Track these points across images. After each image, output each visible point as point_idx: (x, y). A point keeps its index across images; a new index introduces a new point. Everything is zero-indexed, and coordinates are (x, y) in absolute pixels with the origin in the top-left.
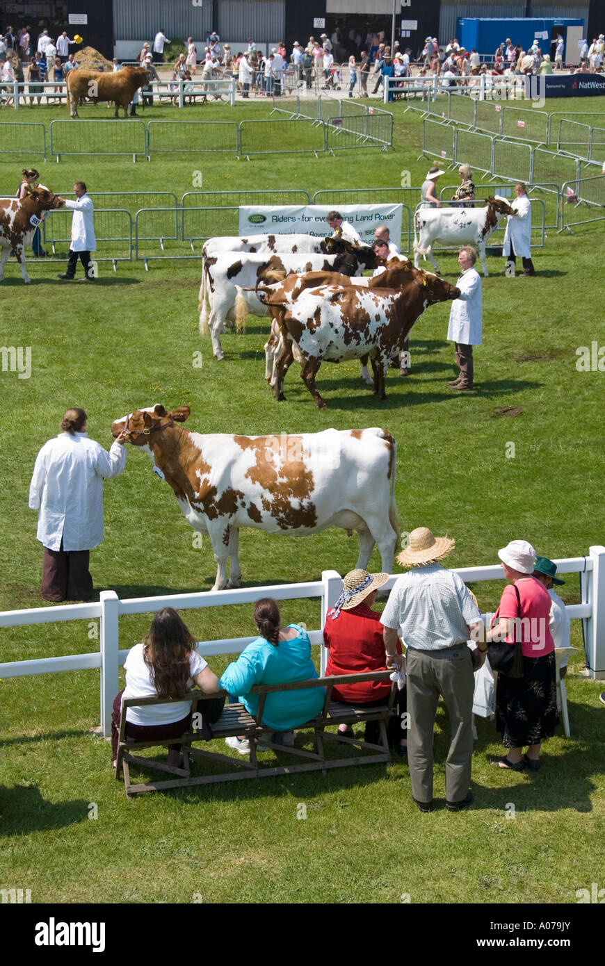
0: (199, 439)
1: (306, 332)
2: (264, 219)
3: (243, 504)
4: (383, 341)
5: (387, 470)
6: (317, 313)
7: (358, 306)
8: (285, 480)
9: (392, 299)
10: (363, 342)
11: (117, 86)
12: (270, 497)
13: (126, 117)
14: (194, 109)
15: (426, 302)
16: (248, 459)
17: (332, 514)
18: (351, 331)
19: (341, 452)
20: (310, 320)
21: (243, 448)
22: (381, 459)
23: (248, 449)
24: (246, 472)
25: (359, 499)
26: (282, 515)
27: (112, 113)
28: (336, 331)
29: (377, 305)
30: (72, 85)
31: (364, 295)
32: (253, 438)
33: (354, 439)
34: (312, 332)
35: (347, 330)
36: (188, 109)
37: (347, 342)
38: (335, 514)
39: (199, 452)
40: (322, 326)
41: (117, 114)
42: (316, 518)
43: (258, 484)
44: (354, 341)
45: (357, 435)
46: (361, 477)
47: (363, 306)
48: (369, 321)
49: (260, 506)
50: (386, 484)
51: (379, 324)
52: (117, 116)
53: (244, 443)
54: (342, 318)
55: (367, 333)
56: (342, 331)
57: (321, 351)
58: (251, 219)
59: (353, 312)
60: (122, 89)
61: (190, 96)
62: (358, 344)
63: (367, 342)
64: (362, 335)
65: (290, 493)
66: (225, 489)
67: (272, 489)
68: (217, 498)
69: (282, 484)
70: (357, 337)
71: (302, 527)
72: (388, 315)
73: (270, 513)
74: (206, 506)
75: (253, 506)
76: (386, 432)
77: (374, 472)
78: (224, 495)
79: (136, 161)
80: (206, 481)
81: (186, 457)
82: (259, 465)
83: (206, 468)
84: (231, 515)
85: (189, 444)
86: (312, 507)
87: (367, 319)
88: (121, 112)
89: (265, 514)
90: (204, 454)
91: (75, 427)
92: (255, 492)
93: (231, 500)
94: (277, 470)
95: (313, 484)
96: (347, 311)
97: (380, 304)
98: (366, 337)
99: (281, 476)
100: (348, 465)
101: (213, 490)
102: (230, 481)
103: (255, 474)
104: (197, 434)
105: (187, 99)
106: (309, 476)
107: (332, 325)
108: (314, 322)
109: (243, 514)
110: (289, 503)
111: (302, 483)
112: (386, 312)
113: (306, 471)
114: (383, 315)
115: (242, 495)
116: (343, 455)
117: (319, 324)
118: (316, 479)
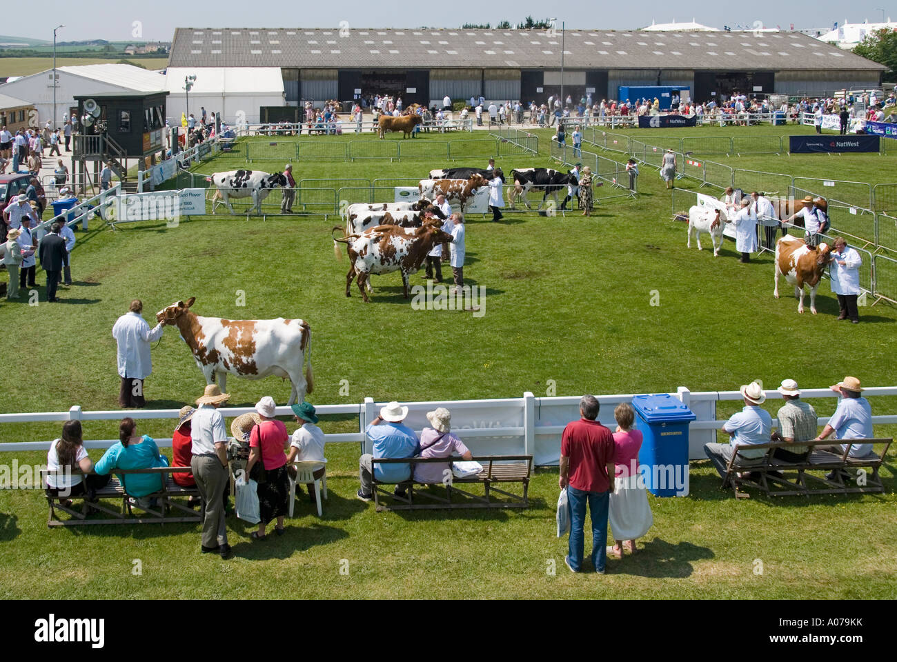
0: (202, 320)
1: (359, 257)
2: (409, 194)
3: (221, 359)
4: (404, 264)
5: (300, 344)
6: (366, 247)
7: (390, 244)
8: (240, 346)
9: (412, 241)
10: (392, 263)
11: (404, 123)
12: (233, 356)
13: (409, 138)
14: (450, 134)
15: (434, 243)
16: (225, 332)
17: (267, 368)
18: (384, 257)
19: (272, 331)
20: (361, 251)
21: (224, 327)
22: (296, 338)
23: (226, 327)
24: (222, 340)
25: (283, 359)
26: (238, 366)
27: (402, 137)
28: (376, 258)
29: (402, 243)
30: (381, 123)
31: (395, 238)
32: (231, 321)
33: (285, 325)
34: (362, 258)
35: (382, 257)
36: (446, 135)
37: (382, 263)
38: (269, 368)
39: (201, 327)
40: (368, 254)
41: (404, 137)
42: (257, 369)
43: (227, 347)
44: (386, 263)
45: (287, 323)
46: (283, 348)
47: (393, 244)
48: (396, 252)
49: (228, 361)
50: (299, 352)
51: (402, 254)
52: (404, 138)
53: (225, 323)
54: (380, 251)
55: (394, 259)
56: (379, 257)
57: (367, 269)
58: (401, 194)
59: (386, 247)
60: (407, 124)
61: (448, 128)
62: (389, 265)
63: (395, 264)
64: (391, 260)
65: (242, 354)
66: (211, 349)
67: (234, 351)
68: (207, 353)
69: (239, 348)
70: (388, 261)
71: (250, 374)
72: (408, 250)
73: (232, 365)
74: (201, 358)
75: (225, 360)
76: (304, 322)
77: (292, 346)
78: (210, 352)
79: (393, 161)
80: (202, 344)
81: (195, 329)
82: (230, 336)
83: (203, 337)
84: (215, 364)
85: (196, 322)
86: (254, 363)
87: (394, 251)
88: (407, 136)
89: (231, 365)
90: (203, 328)
91: (137, 310)
92: (226, 352)
93: (214, 356)
94: (238, 340)
95: (255, 349)
96: (383, 247)
97: (404, 243)
98: (393, 261)
99: (239, 344)
100: (275, 340)
101: (205, 349)
102: (214, 344)
103: (227, 341)
104: (202, 317)
105: (447, 129)
106: (253, 344)
107: (373, 254)
108: (364, 252)
109: (221, 364)
110: (241, 360)
111: (249, 349)
112: (407, 248)
113: (253, 341)
114: (405, 250)
115: (220, 353)
116: (273, 333)
117: (366, 253)
118: (257, 347)
